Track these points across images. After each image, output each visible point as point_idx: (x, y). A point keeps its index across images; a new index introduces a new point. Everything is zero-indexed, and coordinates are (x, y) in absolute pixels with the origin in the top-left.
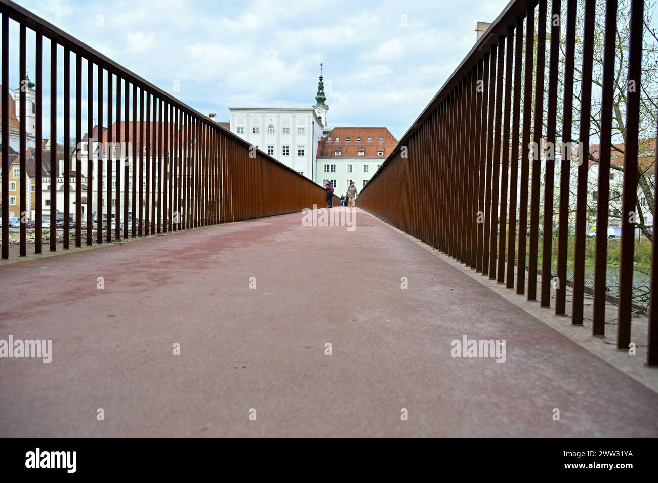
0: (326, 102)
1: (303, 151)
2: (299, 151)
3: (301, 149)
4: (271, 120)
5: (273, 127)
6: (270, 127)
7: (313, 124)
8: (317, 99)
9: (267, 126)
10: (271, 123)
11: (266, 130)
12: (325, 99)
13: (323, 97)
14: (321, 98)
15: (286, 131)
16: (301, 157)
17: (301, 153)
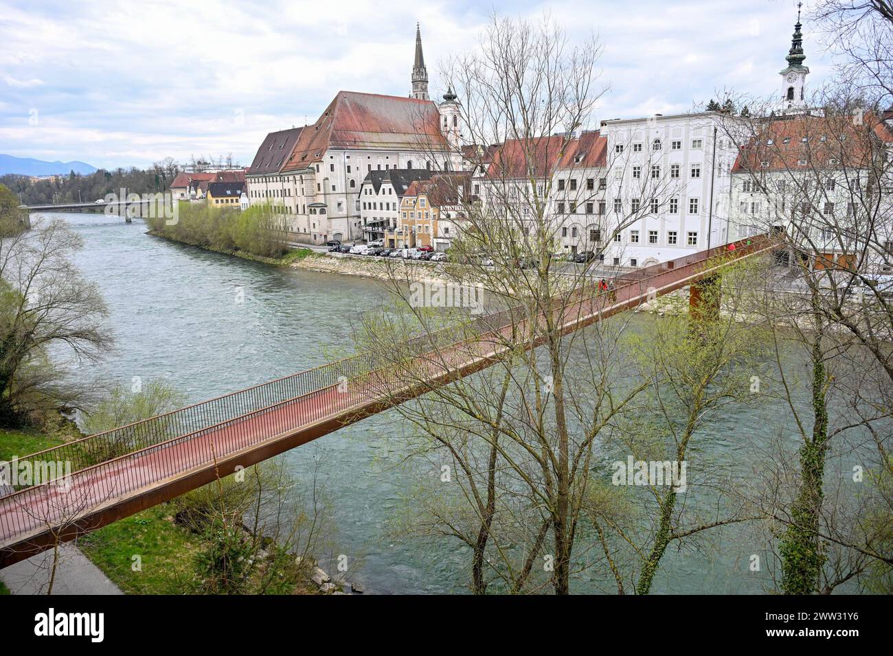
0: (804, 63)
1: (698, 171)
2: (693, 171)
3: (696, 168)
4: (657, 132)
5: (659, 141)
6: (656, 142)
7: (715, 132)
8: (788, 60)
9: (652, 141)
10: (657, 136)
11: (651, 146)
12: (804, 58)
13: (799, 55)
14: (794, 59)
15: (676, 145)
16: (695, 179)
17: (696, 173)
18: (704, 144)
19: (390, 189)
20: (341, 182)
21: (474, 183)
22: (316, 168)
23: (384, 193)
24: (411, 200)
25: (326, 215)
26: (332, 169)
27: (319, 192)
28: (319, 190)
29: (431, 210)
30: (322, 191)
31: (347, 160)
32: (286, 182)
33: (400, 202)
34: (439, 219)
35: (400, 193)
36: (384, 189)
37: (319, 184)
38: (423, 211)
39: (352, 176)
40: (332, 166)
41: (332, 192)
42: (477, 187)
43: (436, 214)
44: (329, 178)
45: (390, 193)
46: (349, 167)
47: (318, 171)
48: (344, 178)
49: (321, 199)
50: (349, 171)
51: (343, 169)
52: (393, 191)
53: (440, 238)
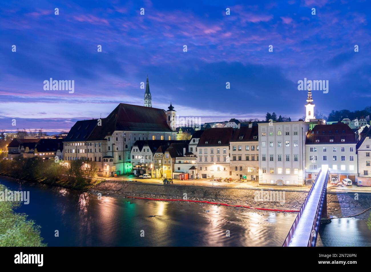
4: (279, 128)
7: (302, 129)
10: (279, 130)
13: (311, 100)
15: (287, 134)
18: (298, 133)
19: (148, 149)
20: (121, 146)
21: (190, 147)
22: (108, 139)
23: (144, 151)
24: (159, 154)
25: (113, 162)
26: (117, 140)
27: (109, 151)
28: (109, 149)
29: (171, 159)
30: (111, 150)
31: (124, 135)
32: (90, 146)
33: (153, 156)
34: (175, 163)
35: (154, 151)
36: (144, 150)
37: (109, 147)
38: (167, 160)
39: (127, 143)
40: (117, 138)
41: (116, 150)
42: (192, 149)
43: (174, 161)
44: (115, 144)
45: (148, 151)
46: (125, 139)
47: (109, 140)
48: (122, 144)
49: (110, 154)
50: (125, 141)
51: (122, 139)
52: (150, 150)
53: (176, 172)
